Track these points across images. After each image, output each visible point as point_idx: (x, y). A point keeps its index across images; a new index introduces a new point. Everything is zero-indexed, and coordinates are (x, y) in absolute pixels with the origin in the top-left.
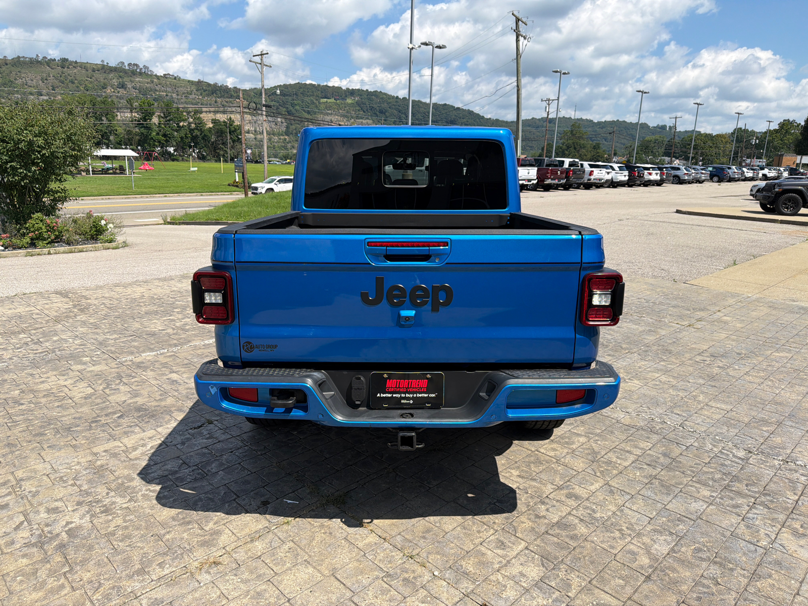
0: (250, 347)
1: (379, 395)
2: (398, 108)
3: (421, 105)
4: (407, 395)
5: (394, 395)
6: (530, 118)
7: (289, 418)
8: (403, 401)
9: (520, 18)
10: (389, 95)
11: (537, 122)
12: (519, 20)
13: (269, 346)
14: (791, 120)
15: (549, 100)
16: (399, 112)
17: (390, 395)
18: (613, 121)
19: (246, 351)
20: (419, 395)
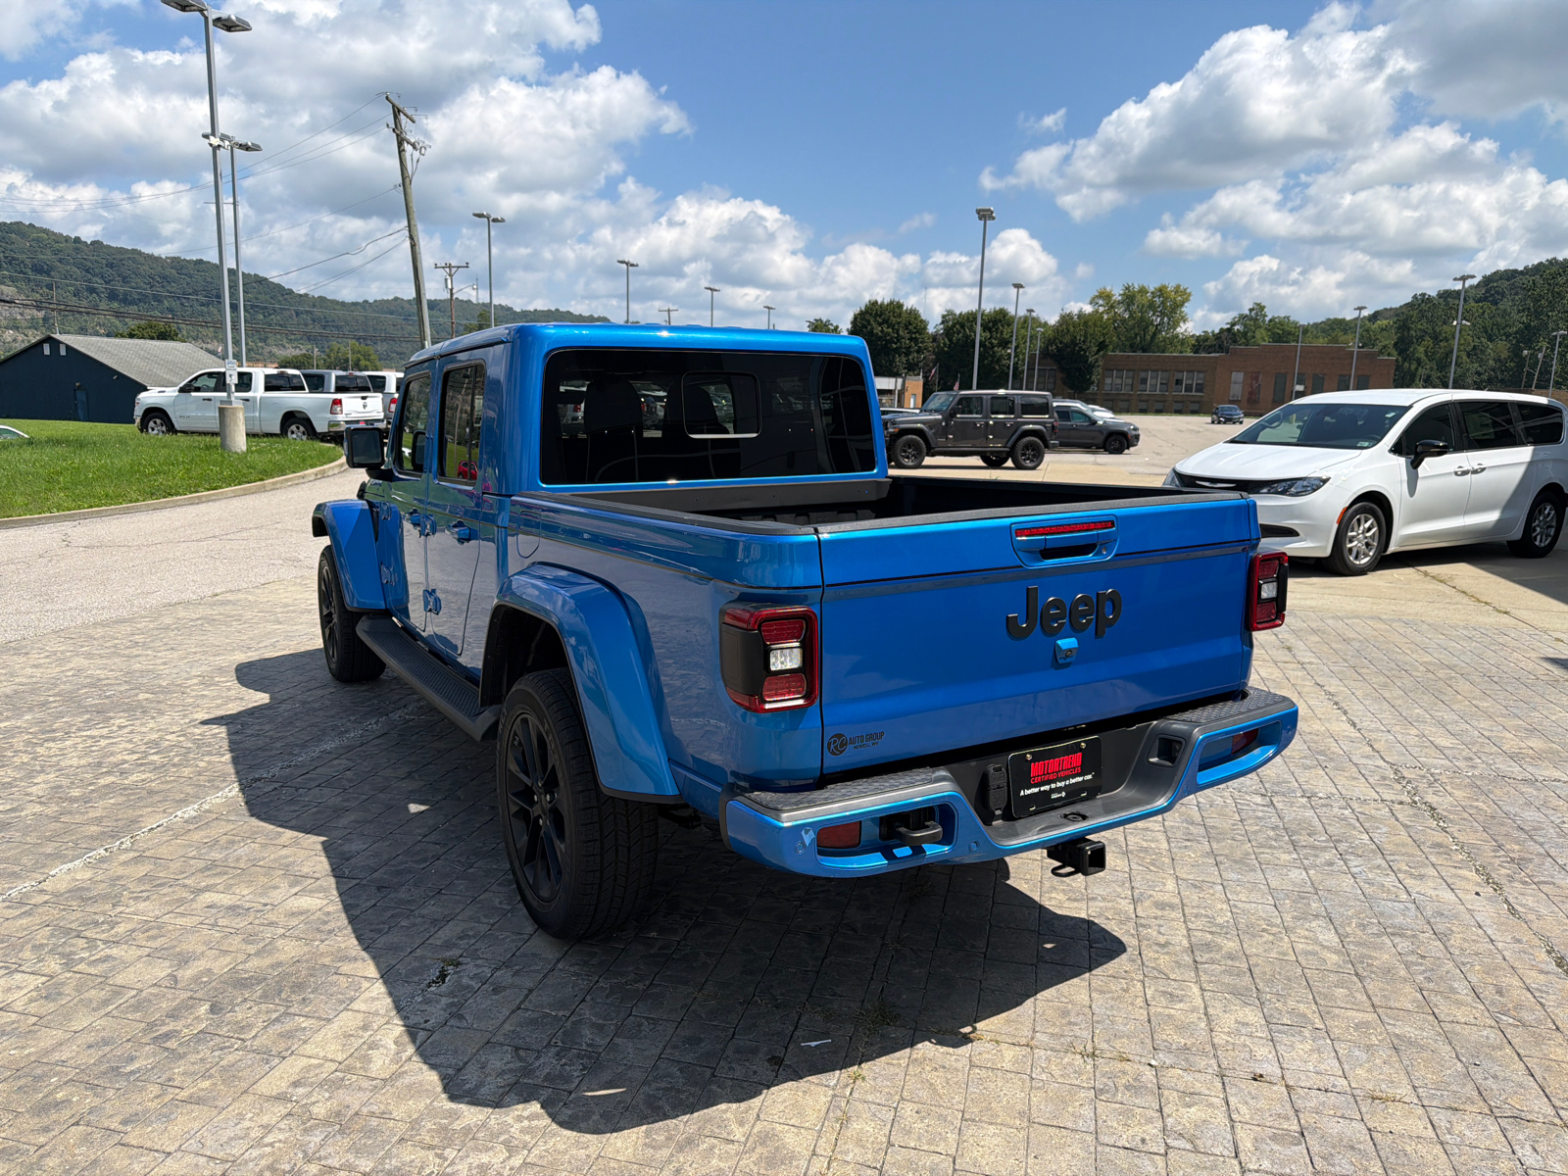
0: (840, 743)
1: (1022, 793)
2: (82, 264)
3: (142, 260)
4: (1059, 784)
5: (1042, 789)
6: (391, 298)
7: (925, 862)
8: (1054, 796)
9: (401, 107)
10: (55, 234)
11: (407, 305)
12: (399, 111)
13: (871, 737)
14: (824, 320)
15: (450, 267)
16: (87, 271)
17: (1036, 790)
18: (549, 311)
19: (833, 753)
20: (1073, 781)
